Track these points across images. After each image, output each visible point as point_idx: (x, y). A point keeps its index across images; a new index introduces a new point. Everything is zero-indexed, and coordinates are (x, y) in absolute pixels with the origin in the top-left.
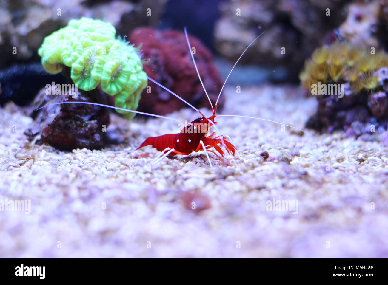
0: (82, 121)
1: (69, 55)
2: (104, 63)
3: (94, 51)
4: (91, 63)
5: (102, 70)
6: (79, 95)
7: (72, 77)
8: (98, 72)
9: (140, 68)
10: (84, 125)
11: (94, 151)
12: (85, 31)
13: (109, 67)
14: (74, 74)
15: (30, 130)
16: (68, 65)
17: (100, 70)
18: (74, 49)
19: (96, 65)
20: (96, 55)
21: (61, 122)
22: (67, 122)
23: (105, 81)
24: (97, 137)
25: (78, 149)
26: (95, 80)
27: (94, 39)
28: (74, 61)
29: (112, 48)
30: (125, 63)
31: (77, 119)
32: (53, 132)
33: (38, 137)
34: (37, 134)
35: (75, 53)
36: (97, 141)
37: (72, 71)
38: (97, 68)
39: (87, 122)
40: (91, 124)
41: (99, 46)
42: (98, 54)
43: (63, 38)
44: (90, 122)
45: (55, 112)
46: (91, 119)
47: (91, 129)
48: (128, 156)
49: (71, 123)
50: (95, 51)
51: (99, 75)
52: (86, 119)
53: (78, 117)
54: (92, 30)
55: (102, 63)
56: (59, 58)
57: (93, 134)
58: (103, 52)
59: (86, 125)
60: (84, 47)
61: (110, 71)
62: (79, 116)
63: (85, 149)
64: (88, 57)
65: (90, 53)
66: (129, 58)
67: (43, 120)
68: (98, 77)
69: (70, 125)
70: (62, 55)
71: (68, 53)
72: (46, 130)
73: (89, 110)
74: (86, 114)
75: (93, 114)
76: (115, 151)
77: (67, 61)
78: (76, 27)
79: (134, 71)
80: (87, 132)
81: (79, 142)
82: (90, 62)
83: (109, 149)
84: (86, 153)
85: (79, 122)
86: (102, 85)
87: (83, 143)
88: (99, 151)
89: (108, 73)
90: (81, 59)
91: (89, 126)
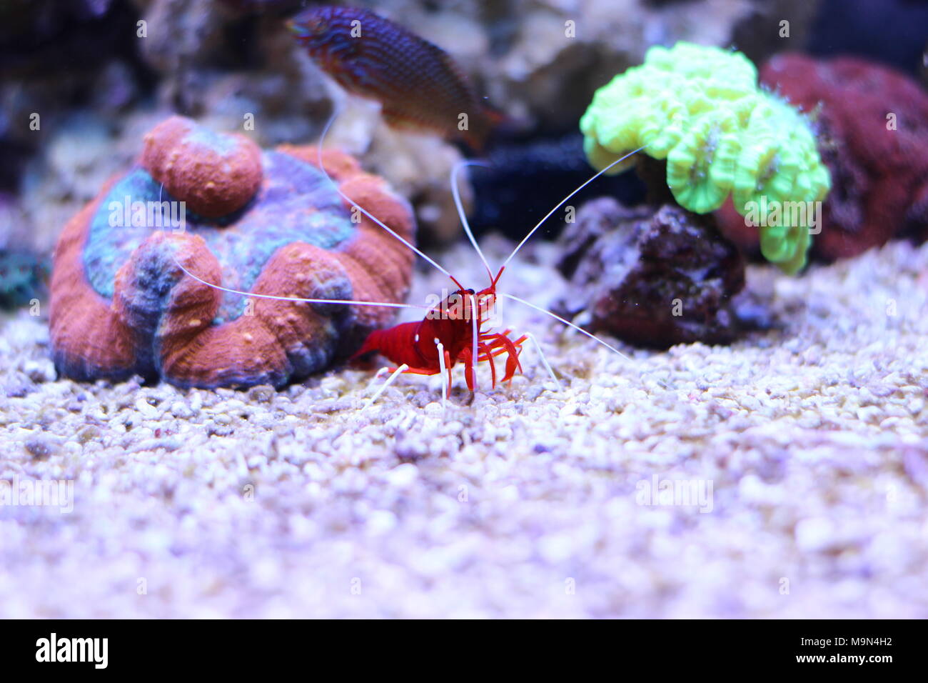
0: (690, 283)
1: (659, 133)
2: (739, 148)
3: (715, 123)
4: (710, 151)
5: (736, 165)
6: (682, 224)
7: (671, 182)
8: (727, 170)
9: (815, 157)
10: (692, 289)
11: (717, 349)
12: (691, 75)
13: (751, 159)
14: (676, 176)
15: (562, 303)
16: (657, 156)
17: (731, 165)
18: (670, 117)
19: (722, 153)
20: (719, 132)
21: (641, 284)
22: (655, 284)
23: (743, 192)
24: (723, 317)
25: (682, 346)
26: (721, 189)
27: (714, 94)
28: (671, 146)
29: (756, 115)
30: (786, 147)
31: (677, 278)
32: (622, 306)
33: (584, 318)
34: (579, 311)
35: (674, 129)
36: (722, 328)
37: (670, 170)
38: (726, 161)
39: (699, 284)
40: (711, 288)
41: (726, 111)
42: (724, 128)
43: (639, 92)
44: (706, 283)
45: (621, 261)
46: (709, 276)
47: (709, 300)
48: (795, 360)
49: (663, 285)
50: (719, 123)
51: (729, 176)
52: (697, 276)
53: (678, 273)
54: (707, 74)
55: (736, 148)
56: (635, 140)
57: (713, 312)
58: (735, 124)
59: (699, 291)
60: (692, 112)
61: (755, 168)
62: (680, 270)
63: (697, 346)
64: (703, 137)
65: (708, 127)
66: (792, 136)
67: (591, 279)
68: (727, 182)
69: (661, 292)
70: (642, 132)
71: (655, 127)
72: (604, 303)
73: (704, 257)
74: (697, 266)
75: (712, 265)
76: (763, 348)
77: (655, 146)
78: (668, 66)
79: (804, 166)
80: (699, 306)
81: (681, 330)
82: (706, 149)
83: (747, 343)
84: (700, 354)
85: (681, 285)
86: (737, 200)
87: (690, 332)
88: (726, 350)
89: (750, 172)
90: (689, 140)
91: (705, 293)
